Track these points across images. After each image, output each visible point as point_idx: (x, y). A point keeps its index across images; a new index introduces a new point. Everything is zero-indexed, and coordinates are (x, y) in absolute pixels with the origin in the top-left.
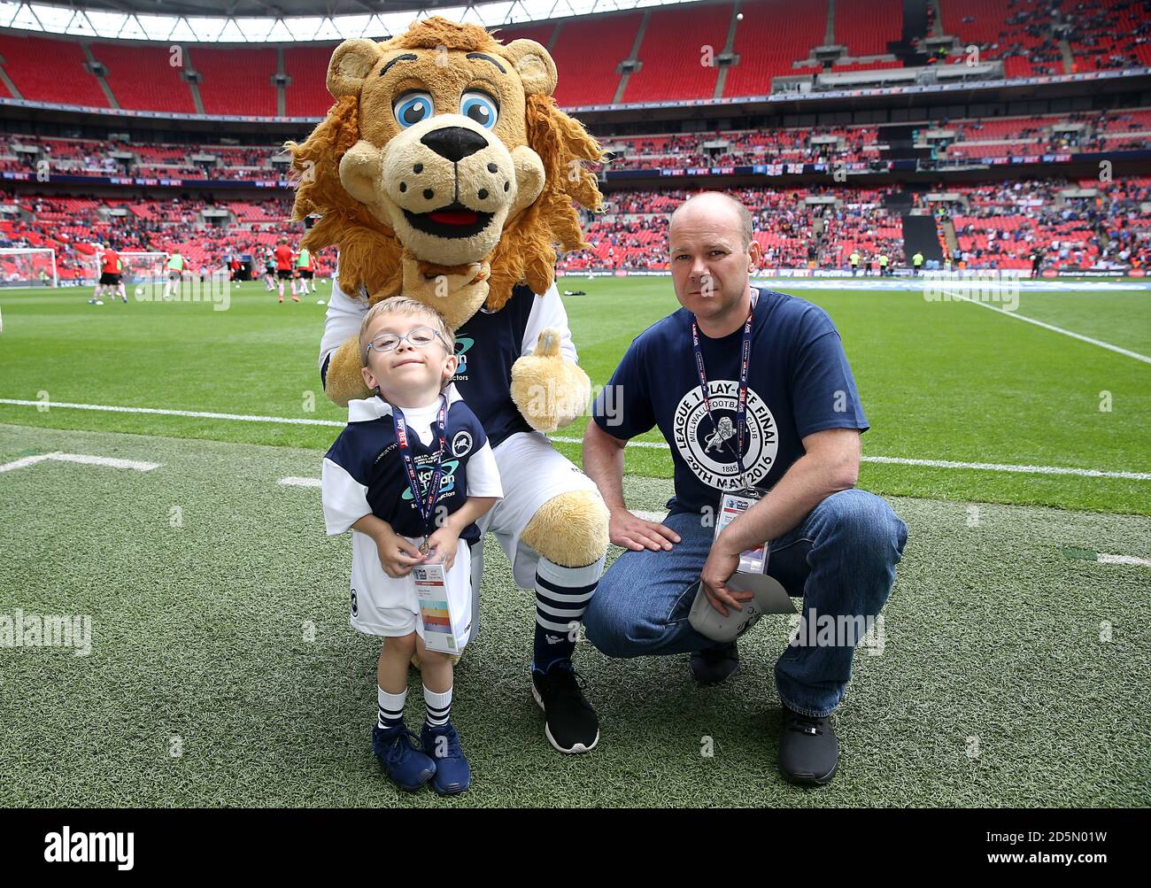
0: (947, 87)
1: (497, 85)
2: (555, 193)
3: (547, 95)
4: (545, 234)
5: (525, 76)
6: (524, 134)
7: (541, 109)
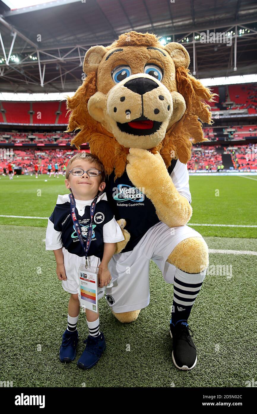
0: (232, 116)
1: (162, 61)
2: (190, 115)
3: (186, 67)
4: (186, 134)
5: (175, 59)
6: (175, 86)
7: (183, 74)
